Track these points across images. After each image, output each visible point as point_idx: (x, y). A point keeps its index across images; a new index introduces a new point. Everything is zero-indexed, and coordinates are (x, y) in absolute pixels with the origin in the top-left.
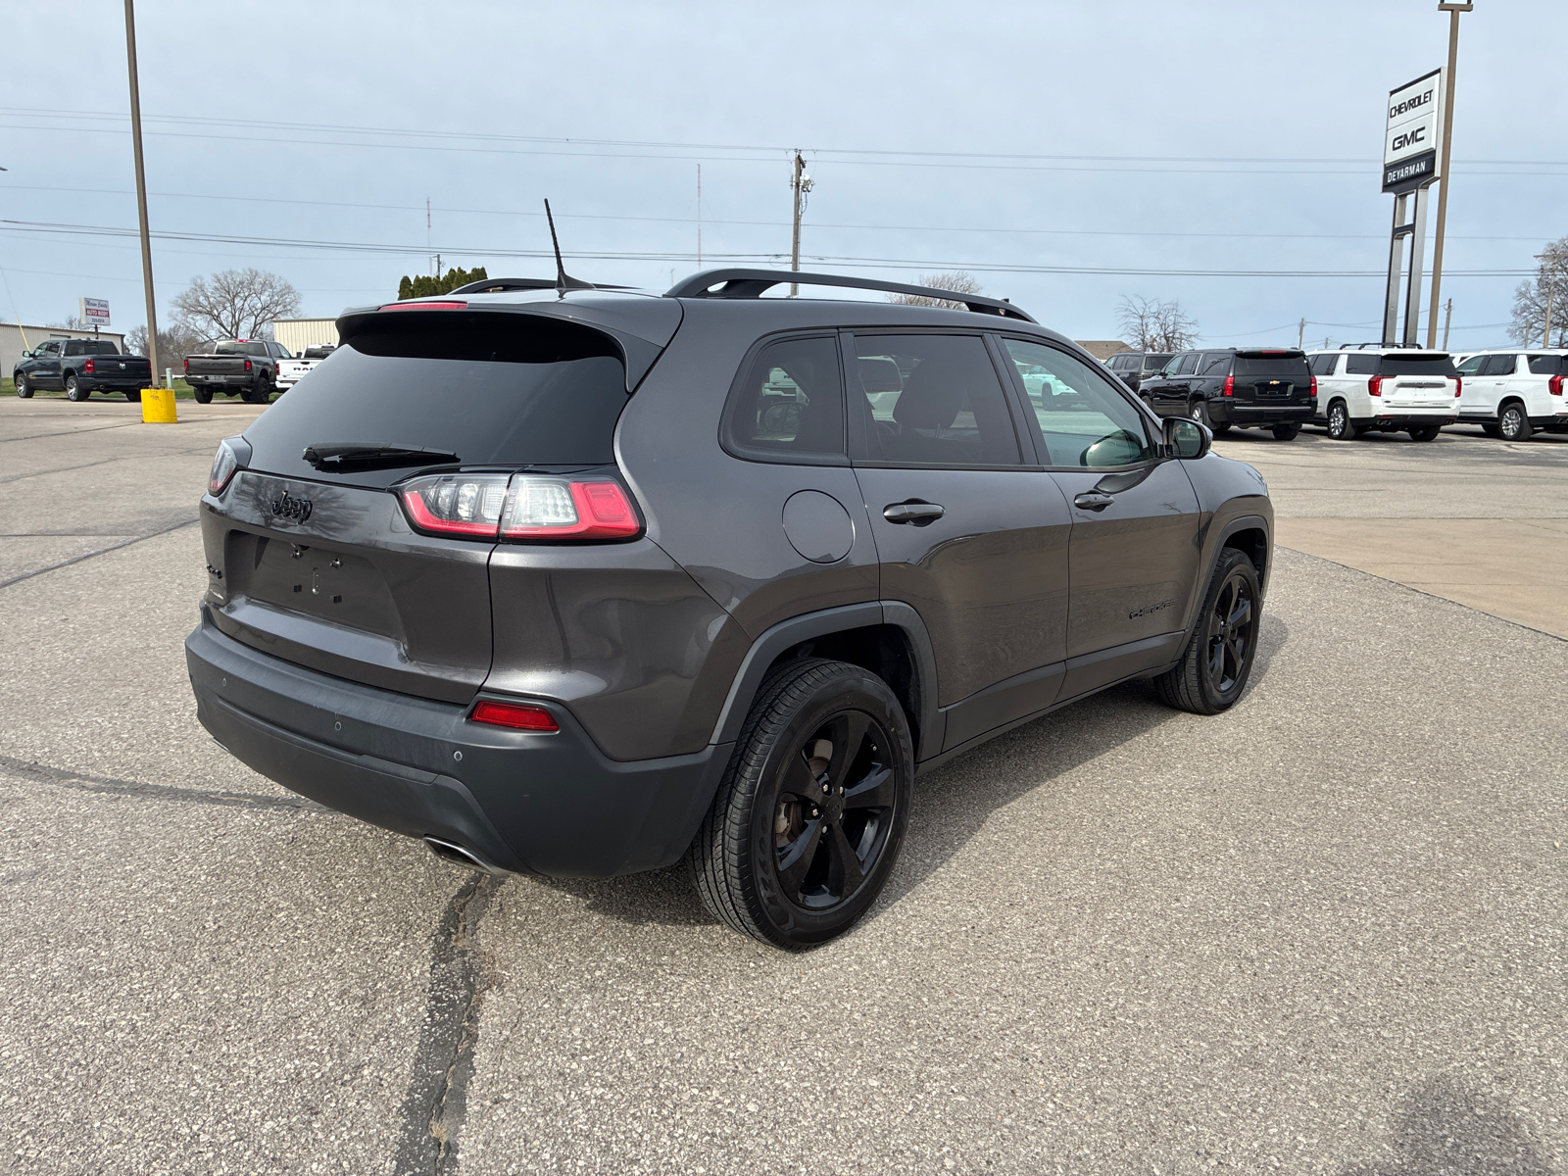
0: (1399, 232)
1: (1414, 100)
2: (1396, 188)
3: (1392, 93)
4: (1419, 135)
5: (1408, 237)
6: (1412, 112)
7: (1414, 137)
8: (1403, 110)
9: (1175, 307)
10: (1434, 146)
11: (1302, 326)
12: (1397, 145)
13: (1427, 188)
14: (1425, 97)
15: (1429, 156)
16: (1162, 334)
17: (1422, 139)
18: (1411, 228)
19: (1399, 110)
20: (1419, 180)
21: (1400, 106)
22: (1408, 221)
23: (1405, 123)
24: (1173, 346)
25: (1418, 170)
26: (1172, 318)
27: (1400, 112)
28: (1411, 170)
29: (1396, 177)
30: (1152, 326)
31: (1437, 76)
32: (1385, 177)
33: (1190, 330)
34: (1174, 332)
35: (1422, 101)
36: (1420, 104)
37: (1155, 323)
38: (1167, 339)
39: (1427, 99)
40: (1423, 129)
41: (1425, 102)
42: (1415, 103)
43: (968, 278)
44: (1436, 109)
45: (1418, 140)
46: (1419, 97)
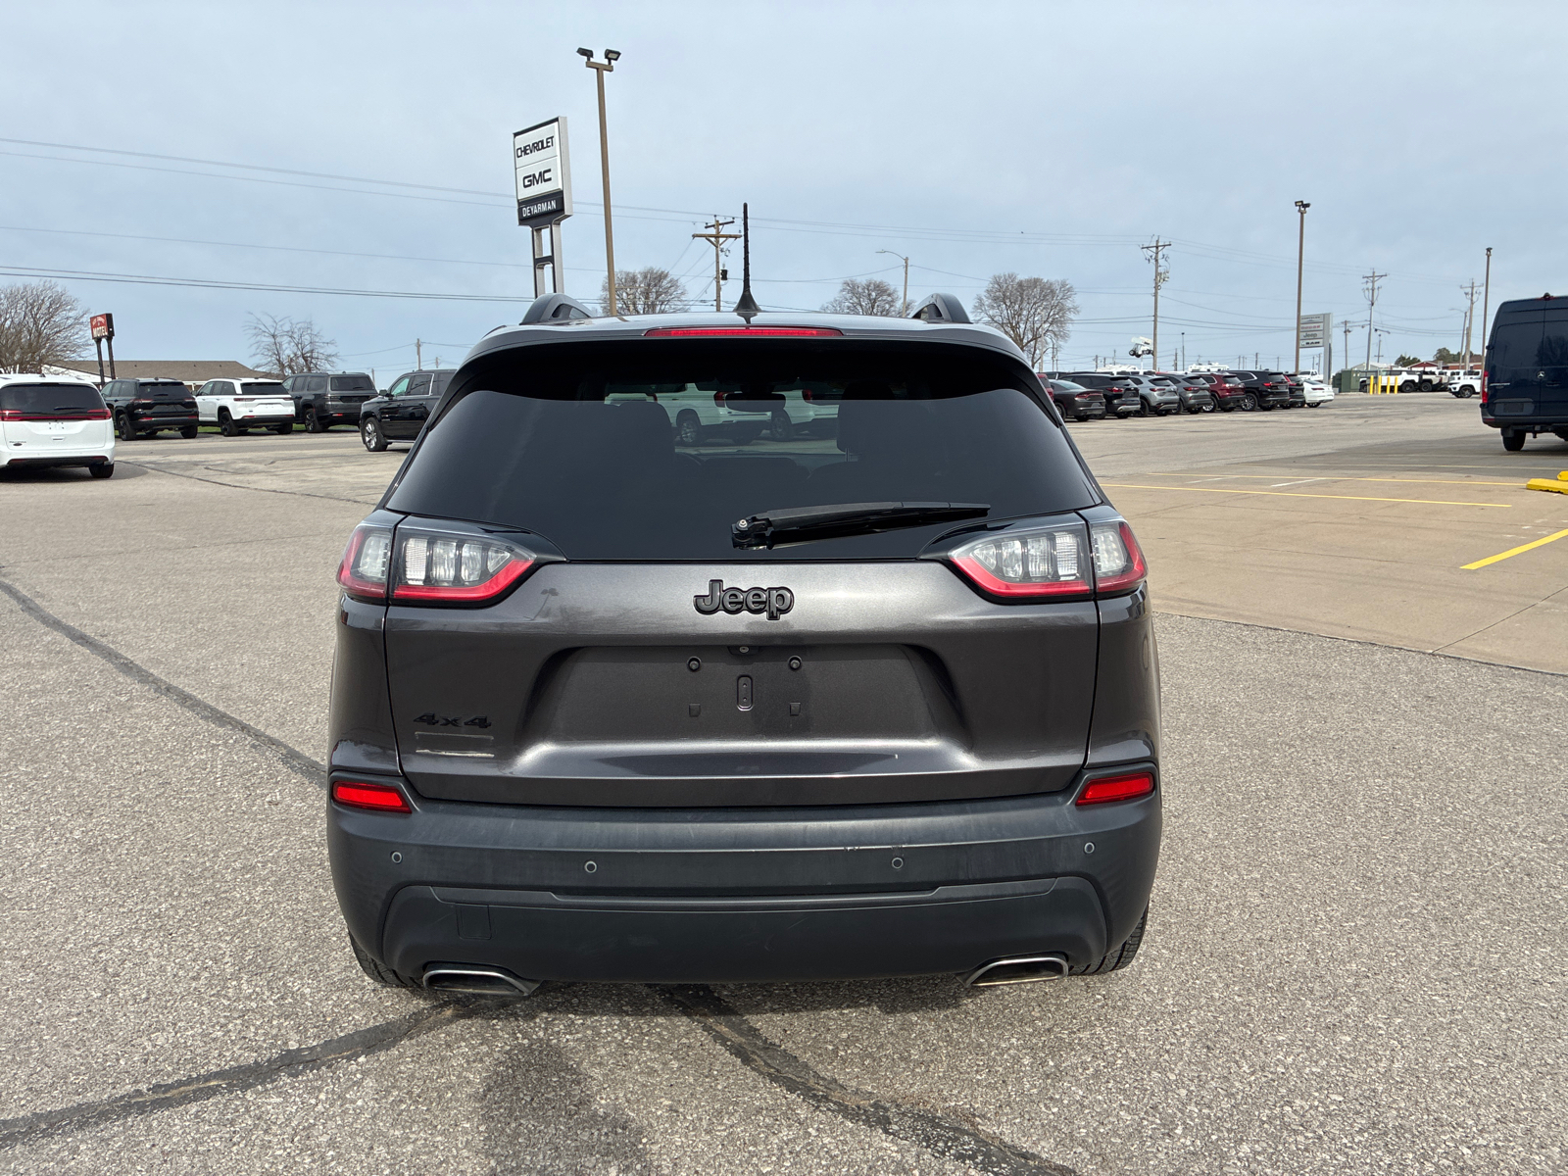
0: (539, 262)
1: (537, 143)
2: (534, 221)
3: (516, 135)
4: (547, 176)
5: (548, 267)
6: (536, 153)
7: (542, 177)
8: (528, 151)
9: (309, 326)
10: (561, 187)
11: (419, 346)
12: (527, 183)
13: (559, 224)
14: (548, 143)
15: (558, 196)
16: (299, 353)
17: (550, 179)
18: (550, 259)
19: (525, 151)
20: (553, 216)
21: (525, 147)
22: (547, 253)
23: (533, 163)
24: (312, 365)
25: (549, 207)
26: (307, 337)
27: (526, 154)
28: (543, 207)
29: (530, 212)
30: (287, 345)
31: (556, 124)
32: (520, 211)
33: (330, 350)
34: (312, 351)
35: (545, 145)
36: (543, 148)
37: (289, 343)
38: (305, 359)
39: (550, 144)
40: (549, 170)
41: (548, 147)
42: (538, 146)
43: (59, 289)
44: (558, 153)
45: (546, 181)
46: (542, 142)
